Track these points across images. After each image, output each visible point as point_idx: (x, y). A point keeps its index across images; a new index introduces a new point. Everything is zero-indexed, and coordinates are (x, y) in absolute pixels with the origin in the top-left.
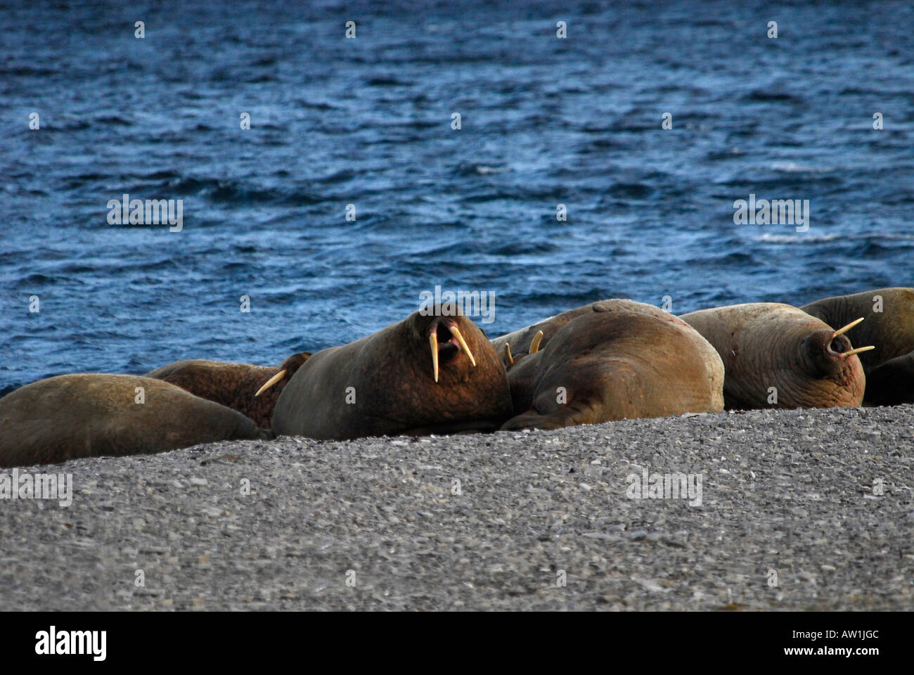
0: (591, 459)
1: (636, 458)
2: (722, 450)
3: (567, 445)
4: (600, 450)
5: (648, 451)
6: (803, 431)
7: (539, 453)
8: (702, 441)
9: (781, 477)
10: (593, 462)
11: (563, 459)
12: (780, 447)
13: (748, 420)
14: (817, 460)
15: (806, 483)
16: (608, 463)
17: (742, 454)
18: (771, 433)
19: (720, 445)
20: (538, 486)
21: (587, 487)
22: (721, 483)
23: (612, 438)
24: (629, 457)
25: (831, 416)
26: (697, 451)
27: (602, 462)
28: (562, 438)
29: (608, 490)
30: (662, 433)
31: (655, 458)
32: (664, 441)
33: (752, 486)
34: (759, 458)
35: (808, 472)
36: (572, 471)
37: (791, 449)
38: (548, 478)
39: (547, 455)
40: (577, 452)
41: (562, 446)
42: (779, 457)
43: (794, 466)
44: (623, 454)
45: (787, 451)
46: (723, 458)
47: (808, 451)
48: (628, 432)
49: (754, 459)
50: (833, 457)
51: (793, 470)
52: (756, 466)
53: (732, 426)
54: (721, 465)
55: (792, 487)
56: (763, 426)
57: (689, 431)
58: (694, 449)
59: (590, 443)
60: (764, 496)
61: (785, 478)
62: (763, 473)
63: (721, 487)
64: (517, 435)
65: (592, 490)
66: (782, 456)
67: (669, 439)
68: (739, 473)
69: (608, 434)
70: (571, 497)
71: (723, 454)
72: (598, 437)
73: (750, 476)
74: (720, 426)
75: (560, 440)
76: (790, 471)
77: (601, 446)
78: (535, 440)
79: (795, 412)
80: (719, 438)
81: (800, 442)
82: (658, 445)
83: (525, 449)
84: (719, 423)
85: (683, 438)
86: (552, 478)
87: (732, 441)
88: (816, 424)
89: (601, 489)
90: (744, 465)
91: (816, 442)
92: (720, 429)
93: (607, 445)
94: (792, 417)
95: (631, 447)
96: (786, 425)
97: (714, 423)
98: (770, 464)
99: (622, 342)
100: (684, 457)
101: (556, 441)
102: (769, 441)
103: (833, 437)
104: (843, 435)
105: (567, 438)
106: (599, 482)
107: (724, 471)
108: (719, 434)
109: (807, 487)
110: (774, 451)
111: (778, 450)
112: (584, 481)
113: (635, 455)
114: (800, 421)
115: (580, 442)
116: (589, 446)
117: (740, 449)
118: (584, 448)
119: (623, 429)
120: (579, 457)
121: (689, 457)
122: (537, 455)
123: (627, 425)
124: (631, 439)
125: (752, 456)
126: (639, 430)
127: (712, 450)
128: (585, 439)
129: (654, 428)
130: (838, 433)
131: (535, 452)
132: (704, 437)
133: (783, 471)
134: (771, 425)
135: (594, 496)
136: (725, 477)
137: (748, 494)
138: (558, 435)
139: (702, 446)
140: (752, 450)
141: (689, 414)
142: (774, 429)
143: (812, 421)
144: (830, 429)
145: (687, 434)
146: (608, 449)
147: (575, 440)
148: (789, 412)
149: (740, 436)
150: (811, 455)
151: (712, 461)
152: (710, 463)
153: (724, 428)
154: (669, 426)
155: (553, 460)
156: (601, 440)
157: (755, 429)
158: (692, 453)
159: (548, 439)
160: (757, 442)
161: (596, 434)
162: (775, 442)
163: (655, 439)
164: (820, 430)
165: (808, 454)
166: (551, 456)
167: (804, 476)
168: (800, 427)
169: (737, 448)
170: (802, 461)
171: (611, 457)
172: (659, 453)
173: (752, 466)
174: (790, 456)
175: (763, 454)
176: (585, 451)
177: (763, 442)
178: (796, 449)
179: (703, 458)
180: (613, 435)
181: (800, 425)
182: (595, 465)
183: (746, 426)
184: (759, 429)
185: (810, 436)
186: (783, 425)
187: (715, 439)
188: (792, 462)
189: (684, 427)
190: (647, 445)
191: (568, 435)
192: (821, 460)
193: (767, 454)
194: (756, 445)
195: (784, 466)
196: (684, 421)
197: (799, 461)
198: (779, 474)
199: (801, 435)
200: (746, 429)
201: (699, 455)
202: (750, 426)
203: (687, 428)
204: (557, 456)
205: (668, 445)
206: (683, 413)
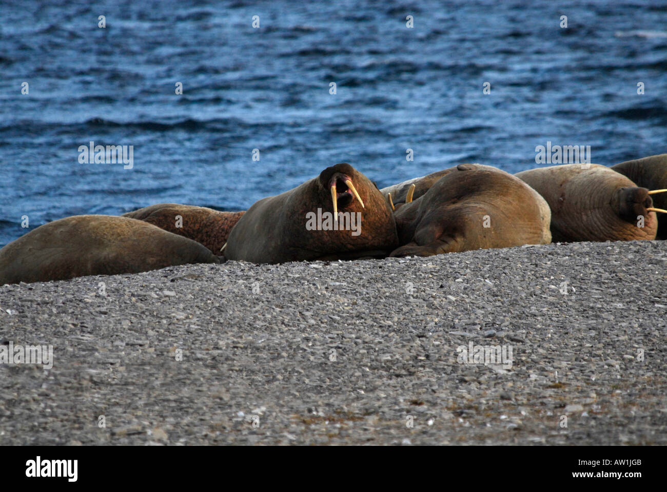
0: (455, 278)
1: (488, 277)
2: (551, 271)
3: (438, 268)
4: (462, 272)
5: (497, 272)
6: (610, 258)
7: (418, 274)
8: (536, 265)
9: (594, 291)
10: (457, 280)
11: (435, 278)
12: (593, 269)
13: (571, 250)
14: (620, 279)
15: (613, 296)
16: (468, 281)
17: (565, 274)
18: (587, 259)
19: (550, 268)
20: (417, 297)
21: (453, 298)
22: (550, 296)
23: (471, 263)
24: (483, 277)
25: (631, 247)
26: (533, 272)
27: (464, 280)
28: (435, 262)
29: (467, 300)
30: (508, 259)
31: (502, 278)
32: (509, 265)
33: (573, 297)
34: (578, 277)
35: (614, 287)
36: (442, 287)
37: (602, 271)
38: (424, 292)
39: (423, 275)
40: (445, 273)
42: (593, 276)
43: (604, 283)
44: (479, 274)
45: (599, 272)
46: (552, 277)
47: (614, 272)
48: (482, 258)
49: (575, 278)
50: (632, 276)
51: (603, 286)
52: (576, 283)
53: (559, 254)
54: (551, 282)
55: (603, 298)
56: (581, 254)
57: (527, 258)
58: (531, 270)
59: (455, 266)
60: (582, 305)
61: (597, 292)
62: (581, 288)
63: (551, 299)
64: (402, 261)
65: (456, 300)
66: (595, 276)
67: (512, 264)
69: (468, 260)
70: (440, 306)
71: (552, 275)
72: (460, 262)
73: (572, 291)
74: (550, 254)
75: (433, 264)
76: (601, 287)
77: (463, 268)
78: (415, 264)
79: (605, 244)
80: (549, 263)
81: (608, 266)
82: (504, 268)
83: (407, 270)
84: (549, 252)
85: (522, 263)
86: (427, 292)
87: (559, 265)
88: (620, 252)
89: (463, 300)
90: (567, 282)
91: (620, 266)
92: (550, 256)
93: (467, 268)
94: (603, 248)
95: (485, 269)
96: (598, 254)
97: (545, 252)
98: (587, 281)
99: (480, 195)
100: (523, 276)
101: (430, 265)
102: (586, 265)
103: (633, 262)
104: (640, 260)
105: (438, 262)
106: (461, 294)
107: (553, 287)
108: (549, 260)
109: (614, 298)
110: (589, 272)
111: (592, 271)
112: (450, 294)
113: (488, 275)
114: (608, 251)
115: (448, 265)
116: (454, 268)
117: (565, 271)
118: (451, 270)
119: (479, 256)
120: (447, 276)
121: (527, 277)
122: (416, 275)
123: (482, 253)
124: (485, 264)
125: (573, 275)
126: (491, 257)
127: (544, 271)
128: (451, 264)
129: (502, 255)
130: (636, 259)
131: (414, 273)
132: (539, 262)
133: (596, 287)
134: (588, 254)
135: (458, 305)
136: (553, 291)
137: (570, 303)
138: (432, 260)
139: (537, 269)
140: (573, 272)
142: (590, 256)
143: (617, 250)
144: (631, 256)
145: (526, 260)
146: (468, 271)
147: (444, 264)
148: (601, 244)
149: (564, 261)
150: (616, 275)
151: (544, 280)
152: (543, 281)
153: (553, 255)
154: (513, 254)
155: (428, 279)
156: (463, 264)
157: (576, 256)
158: (529, 273)
159: (424, 263)
160: (577, 266)
161: (459, 260)
162: (590, 266)
163: (502, 263)
164: (623, 257)
165: (614, 275)
166: (427, 275)
167: (611, 291)
168: (608, 255)
169: (562, 270)
170: (610, 279)
171: (470, 276)
172: (505, 274)
173: (573, 283)
174: (601, 276)
175: (582, 275)
176: (451, 272)
177: (581, 266)
178: (605, 271)
179: (537, 278)
180: (472, 260)
181: (608, 253)
182: (458, 282)
183: (569, 254)
184: (578, 256)
185: (616, 261)
186: (596, 253)
187: (546, 264)
188: (603, 280)
189: (523, 255)
190: (497, 268)
191: (439, 260)
192: (623, 279)
193: (584, 275)
194: (576, 268)
195: (597, 283)
196: (524, 251)
197: (607, 279)
198: (593, 289)
199: (609, 260)
200: (569, 256)
201: (534, 275)
202: (572, 254)
203: (526, 256)
204: (431, 276)
205: (512, 268)
206: (523, 244)
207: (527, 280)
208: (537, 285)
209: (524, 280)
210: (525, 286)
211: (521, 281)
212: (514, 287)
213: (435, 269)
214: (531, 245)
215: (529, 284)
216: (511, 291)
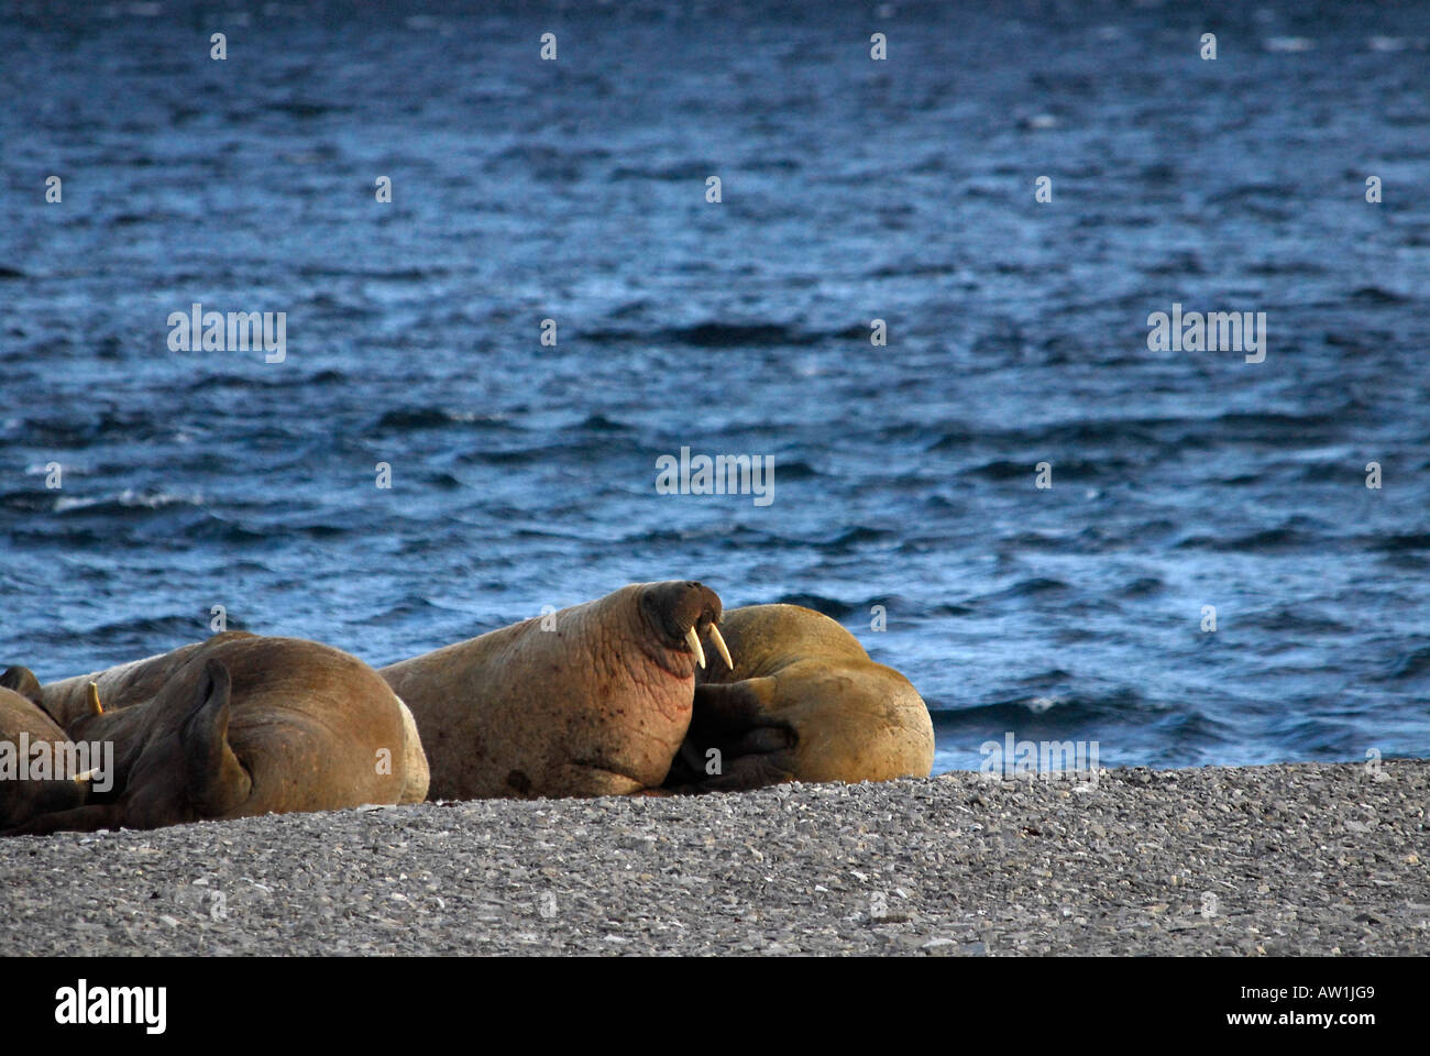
0: (194, 877)
1: (266, 875)
2: (405, 862)
3: (161, 854)
4: (210, 863)
5: (287, 863)
6: (536, 835)
7: (112, 867)
8: (375, 850)
9: (486, 906)
10: (195, 882)
11: (149, 876)
12: (496, 859)
13: (456, 816)
14: (548, 880)
15: (523, 916)
16: (218, 884)
17: (433, 869)
18: (488, 837)
19: (404, 855)
20: (92, 920)
21: (172, 921)
22: (387, 916)
23: (235, 844)
24: (254, 874)
25: (588, 811)
26: (364, 865)
27: (211, 881)
28: (156, 843)
29: (203, 926)
30: (318, 836)
31: (295, 876)
32: (315, 849)
33: (439, 919)
34: (460, 876)
35: (529, 899)
36: (155, 896)
37: (511, 862)
38: (113, 906)
39: (123, 870)
40: (174, 866)
41: (152, 856)
42: (491, 874)
43: (512, 889)
44: (245, 867)
45: (505, 865)
46: (403, 876)
47: (538, 866)
48: (264, 834)
49: (452, 878)
50: (575, 875)
51: (508, 895)
52: (451, 889)
53: (429, 826)
54: (397, 887)
55: (499, 922)
56: (478, 827)
57: (360, 834)
58: (362, 861)
59: (198, 851)
60: (449, 936)
61: (491, 907)
62: (459, 900)
63: (388, 923)
64: (86, 838)
65: (179, 926)
66: (494, 874)
67: (324, 846)
68: (421, 900)
69: (229, 837)
70: (139, 938)
71: (404, 870)
72: (212, 843)
73: (437, 905)
74: (410, 825)
75: (152, 847)
76: (502, 897)
77: (214, 856)
78: (112, 847)
79: (533, 804)
80: (404, 844)
81: (528, 851)
82: (304, 856)
83: (91, 860)
84: (410, 820)
85: (347, 844)
86: (119, 908)
87: (424, 849)
88: (561, 823)
89: (194, 925)
90: (433, 887)
91: (554, 853)
92: (410, 830)
93: (224, 854)
94: (528, 811)
95: (262, 858)
96: (513, 825)
98: (475, 886)
100: (342, 873)
101: (145, 849)
102: (481, 849)
103: (583, 844)
104: (599, 841)
105: (165, 843)
106: (194, 913)
107: (398, 897)
108: (406, 839)
109: (523, 922)
110: (485, 866)
111: (492, 864)
112: (170, 913)
113: (264, 871)
114: (534, 819)
115: (184, 849)
116: (197, 855)
117: (433, 863)
118: (186, 860)
119: (258, 830)
120: (175, 874)
121: (349, 875)
122: (108, 871)
123: (267, 823)
124: (264, 845)
125: (448, 872)
126: (282, 831)
127: (389, 863)
128: (192, 846)
129: (307, 827)
130: (592, 838)
131: (105, 866)
132: (382, 843)
133: (491, 897)
134: (490, 825)
135: (179, 936)
136: (396, 906)
137: (423, 933)
138: (152, 838)
139: (375, 858)
140: (450, 864)
141: (368, 807)
142: (494, 831)
143: (556, 817)
144: (580, 832)
145: (356, 838)
146: (225, 861)
147: (176, 847)
148: (525, 804)
149: (437, 841)
150: (540, 872)
151: (384, 881)
152: (381, 884)
153: (417, 828)
154: (332, 824)
155: (132, 878)
156: (217, 848)
157: (465, 830)
158: (355, 867)
159: (133, 845)
160: (462, 851)
161: (211, 837)
162: (489, 851)
163: (302, 846)
164: (564, 833)
165: (535, 871)
166: (131, 871)
167: (522, 905)
168: (534, 829)
169: (428, 861)
170: (526, 881)
171: (225, 874)
172: (304, 868)
173: (445, 889)
174: (507, 874)
175: (467, 871)
176: (186, 865)
177: (472, 852)
178: (520, 862)
179: (371, 877)
180: (238, 838)
181: (534, 824)
182: (197, 886)
183: (450, 826)
184: (470, 830)
185: (547, 841)
186: (508, 825)
187: (397, 846)
188: (510, 883)
189: (353, 827)
190: (288, 854)
191: (167, 838)
192: (554, 881)
193: (473, 871)
194: (459, 856)
195: (496, 889)
196: (356, 818)
197: (521, 880)
198: (483, 902)
199: (535, 840)
200: (450, 830)
201: (365, 871)
202: (457, 826)
203: (358, 829)
204: (140, 873)
205: (321, 856)
206: (361, 804)
207: (348, 881)
208: (365, 893)
209: (342, 882)
210: (338, 895)
211: (336, 884)
212: (316, 896)
213: (152, 858)
214: (377, 807)
215: (350, 891)
216: (305, 905)
